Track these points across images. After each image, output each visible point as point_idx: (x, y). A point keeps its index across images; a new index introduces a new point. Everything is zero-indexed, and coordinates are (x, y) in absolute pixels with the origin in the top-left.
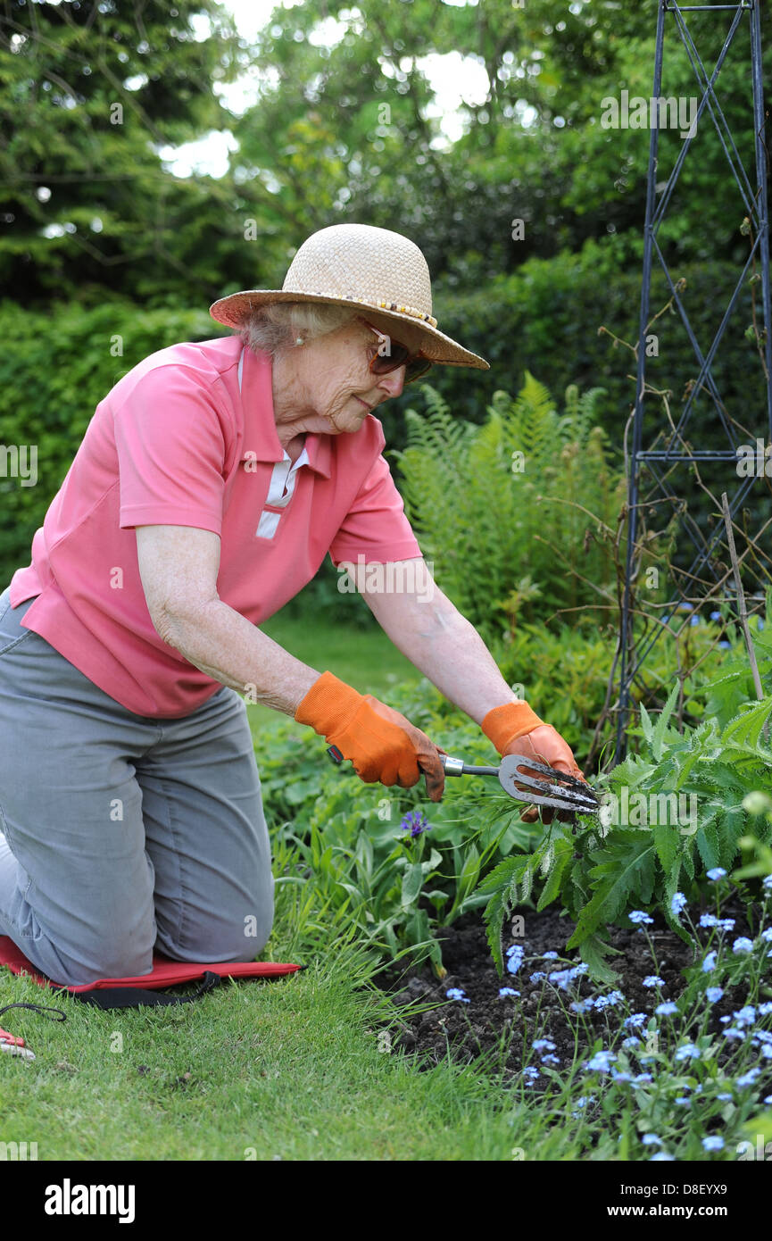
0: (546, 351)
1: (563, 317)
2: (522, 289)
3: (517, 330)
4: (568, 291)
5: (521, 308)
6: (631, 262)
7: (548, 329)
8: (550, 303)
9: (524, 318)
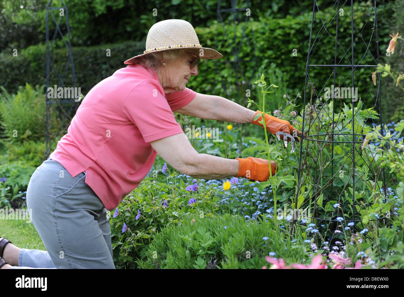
0: (36, 71)
1: (41, 62)
2: (29, 54)
3: (28, 65)
4: (42, 55)
5: (29, 59)
6: (58, 47)
7: (37, 65)
8: (37, 58)
9: (30, 62)
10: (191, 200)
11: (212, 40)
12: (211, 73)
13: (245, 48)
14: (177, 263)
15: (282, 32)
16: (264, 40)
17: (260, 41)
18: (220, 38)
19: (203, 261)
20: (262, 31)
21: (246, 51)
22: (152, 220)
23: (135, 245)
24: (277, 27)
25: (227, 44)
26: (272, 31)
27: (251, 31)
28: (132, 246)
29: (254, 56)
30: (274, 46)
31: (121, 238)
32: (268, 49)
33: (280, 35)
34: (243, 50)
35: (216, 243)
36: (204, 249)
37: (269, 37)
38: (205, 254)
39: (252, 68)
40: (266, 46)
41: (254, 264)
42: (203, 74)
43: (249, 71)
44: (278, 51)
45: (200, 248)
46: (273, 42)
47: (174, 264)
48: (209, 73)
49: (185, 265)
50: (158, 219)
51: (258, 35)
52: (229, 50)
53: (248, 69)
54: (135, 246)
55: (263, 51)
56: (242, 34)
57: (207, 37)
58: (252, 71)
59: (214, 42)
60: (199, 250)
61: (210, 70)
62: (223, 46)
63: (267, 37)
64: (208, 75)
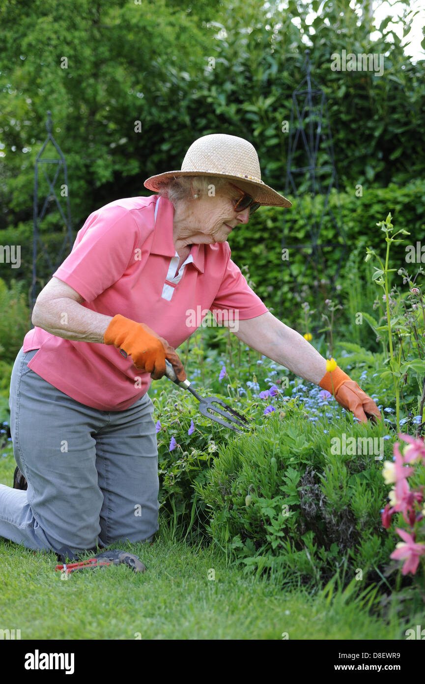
10: (268, 408)
11: (274, 220)
12: (272, 271)
13: (325, 233)
14: (258, 476)
15: (383, 208)
16: (353, 220)
17: (347, 222)
18: (288, 217)
19: (296, 473)
20: (351, 206)
21: (327, 236)
22: (211, 436)
23: (187, 468)
24: (375, 200)
25: (297, 226)
26: (367, 206)
27: (335, 207)
28: (183, 470)
29: (338, 244)
30: (370, 229)
31: (163, 465)
32: (361, 233)
33: (378, 212)
34: (322, 236)
35: (312, 449)
36: (296, 456)
37: (362, 216)
38: (297, 464)
39: (337, 262)
40: (356, 229)
41: (368, 477)
42: (261, 272)
43: (331, 266)
44: (375, 237)
45: (290, 455)
46: (368, 224)
47: (254, 478)
48: (269, 270)
49: (270, 479)
50: (221, 434)
51: (345, 212)
52: (301, 235)
53: (329, 263)
54: (187, 470)
55: (353, 236)
56: (320, 211)
57: (268, 217)
58: (335, 267)
59: (278, 224)
60: (290, 459)
61: (270, 265)
62: (291, 229)
63: (359, 215)
64: (267, 273)
